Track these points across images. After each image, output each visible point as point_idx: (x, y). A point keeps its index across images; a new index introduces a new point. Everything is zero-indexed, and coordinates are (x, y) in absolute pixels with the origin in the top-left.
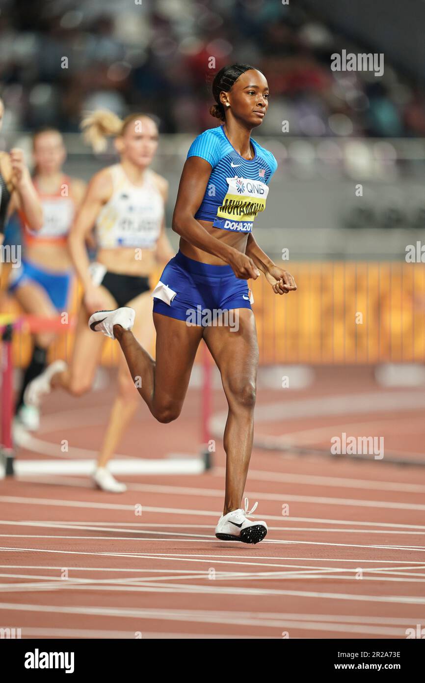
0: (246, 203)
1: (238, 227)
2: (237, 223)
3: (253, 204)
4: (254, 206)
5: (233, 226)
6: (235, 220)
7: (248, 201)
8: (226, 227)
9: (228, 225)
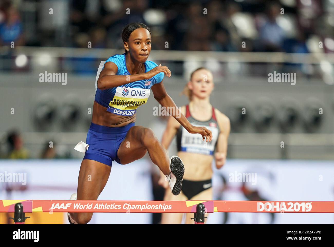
0: (129, 101)
1: (123, 113)
2: (122, 111)
3: (134, 102)
4: (135, 104)
5: (119, 112)
6: (121, 109)
7: (130, 101)
8: (114, 112)
9: (116, 111)
